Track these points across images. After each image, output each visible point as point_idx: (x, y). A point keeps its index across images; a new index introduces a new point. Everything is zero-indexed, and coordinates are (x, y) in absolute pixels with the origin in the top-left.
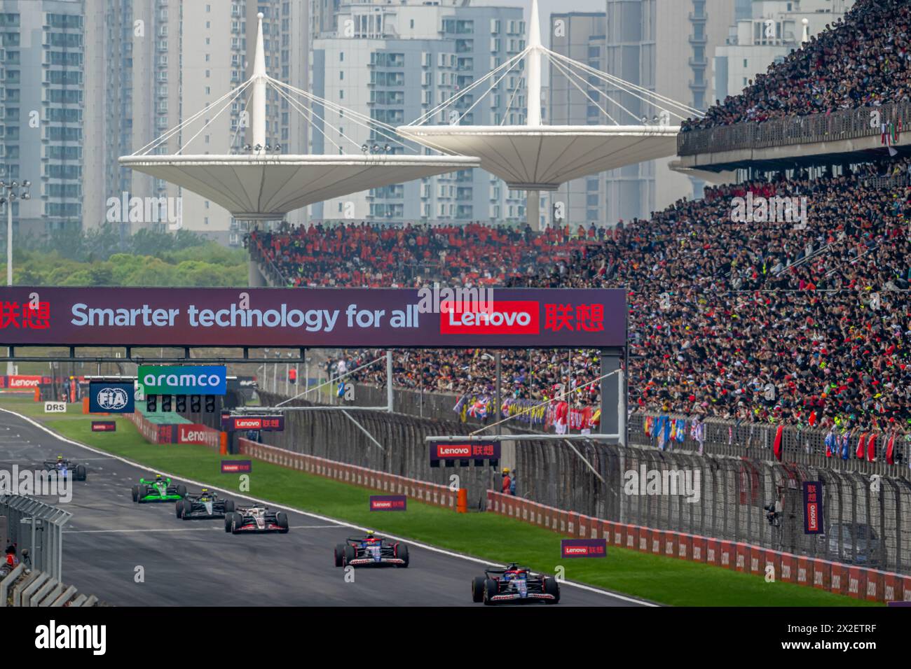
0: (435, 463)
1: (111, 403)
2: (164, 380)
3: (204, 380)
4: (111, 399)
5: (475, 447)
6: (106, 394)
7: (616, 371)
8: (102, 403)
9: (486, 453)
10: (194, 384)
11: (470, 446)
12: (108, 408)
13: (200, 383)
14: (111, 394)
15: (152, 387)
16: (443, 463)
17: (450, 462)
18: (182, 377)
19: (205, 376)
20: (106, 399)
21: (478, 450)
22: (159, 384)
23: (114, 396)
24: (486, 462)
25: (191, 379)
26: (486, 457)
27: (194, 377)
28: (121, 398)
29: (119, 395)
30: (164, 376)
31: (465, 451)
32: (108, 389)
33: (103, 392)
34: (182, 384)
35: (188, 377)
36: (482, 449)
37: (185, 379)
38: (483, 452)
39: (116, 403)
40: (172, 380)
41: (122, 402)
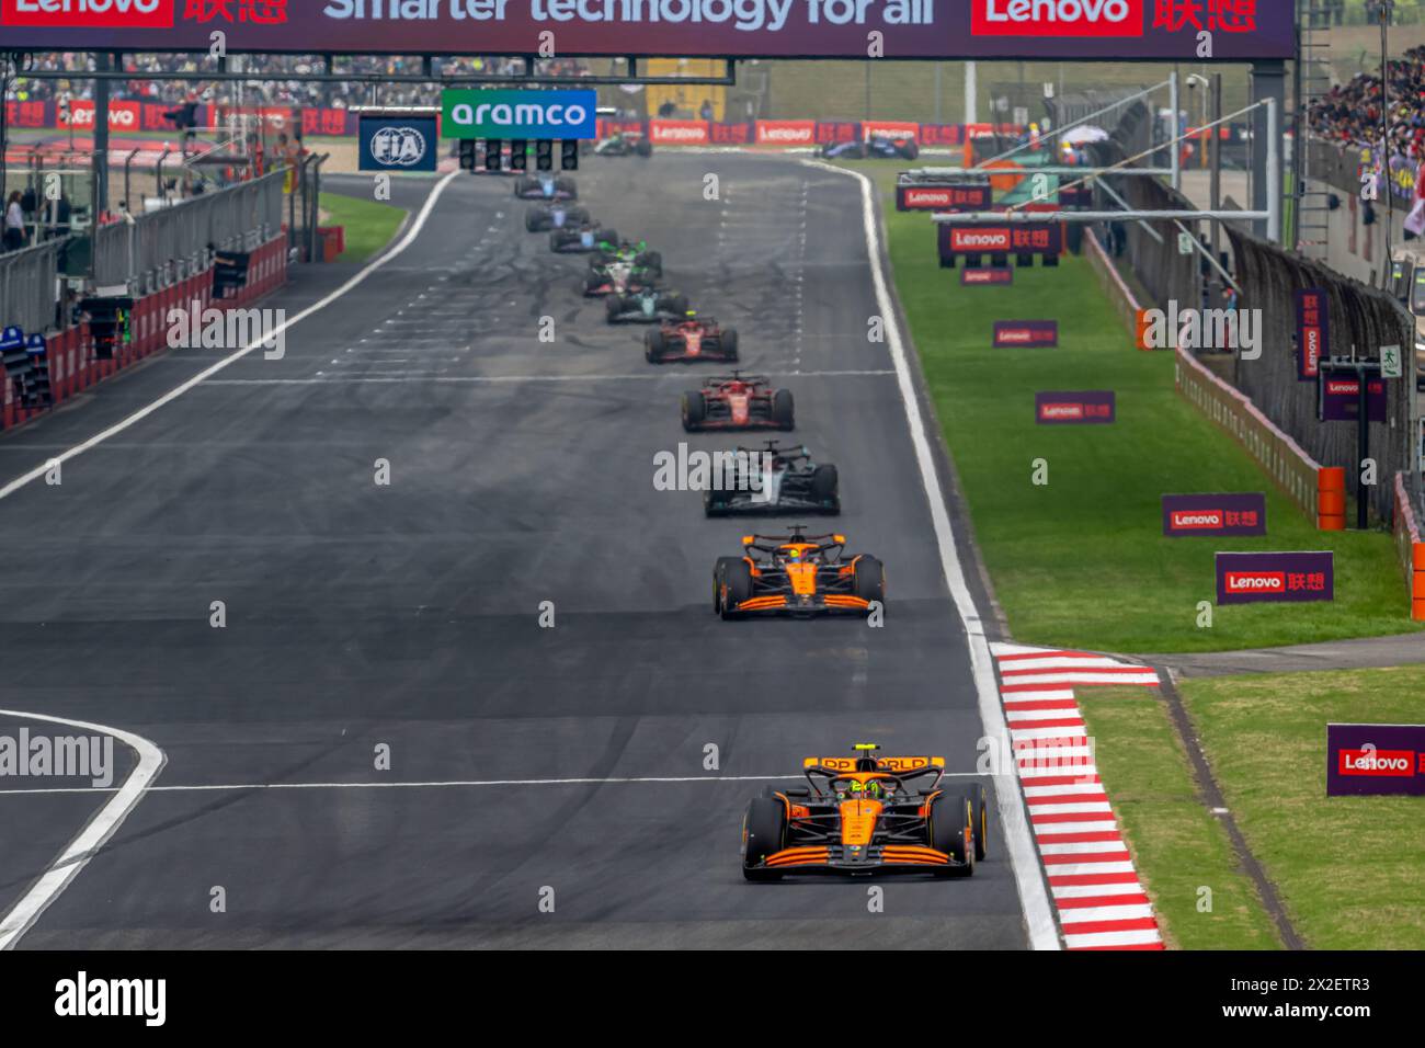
0: (947, 261)
1: (394, 153)
2: (487, 114)
3: (557, 115)
4: (395, 147)
5: (1017, 234)
6: (386, 138)
7: (1264, 101)
8: (378, 153)
9: (1035, 244)
10: (541, 121)
11: (1008, 231)
12: (389, 163)
13: (550, 119)
14: (395, 138)
15: (467, 125)
16: (961, 260)
17: (973, 259)
18: (519, 108)
19: (559, 108)
20: (386, 147)
21: (1021, 238)
22: (479, 121)
23: (401, 141)
24: (1038, 258)
25: (535, 113)
26: (1037, 250)
27: (540, 109)
28: (414, 146)
29: (409, 140)
30: (487, 107)
31: (999, 239)
32: (389, 129)
33: (382, 134)
34: (519, 121)
35: (530, 109)
36: (1030, 236)
37: (524, 113)
38: (1030, 241)
39: (403, 154)
40: (502, 114)
41: (414, 151)
